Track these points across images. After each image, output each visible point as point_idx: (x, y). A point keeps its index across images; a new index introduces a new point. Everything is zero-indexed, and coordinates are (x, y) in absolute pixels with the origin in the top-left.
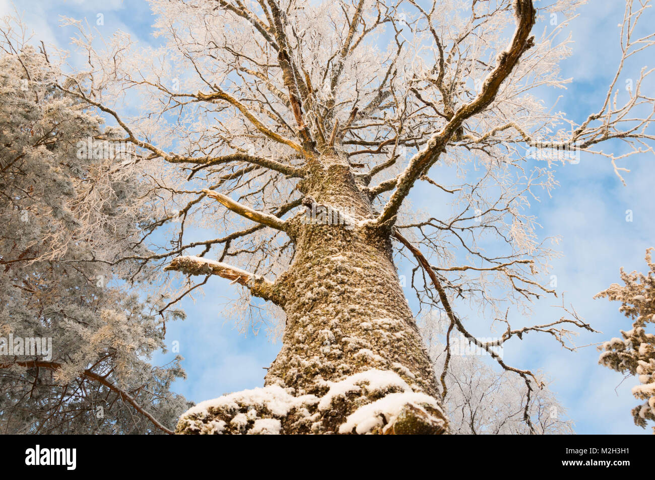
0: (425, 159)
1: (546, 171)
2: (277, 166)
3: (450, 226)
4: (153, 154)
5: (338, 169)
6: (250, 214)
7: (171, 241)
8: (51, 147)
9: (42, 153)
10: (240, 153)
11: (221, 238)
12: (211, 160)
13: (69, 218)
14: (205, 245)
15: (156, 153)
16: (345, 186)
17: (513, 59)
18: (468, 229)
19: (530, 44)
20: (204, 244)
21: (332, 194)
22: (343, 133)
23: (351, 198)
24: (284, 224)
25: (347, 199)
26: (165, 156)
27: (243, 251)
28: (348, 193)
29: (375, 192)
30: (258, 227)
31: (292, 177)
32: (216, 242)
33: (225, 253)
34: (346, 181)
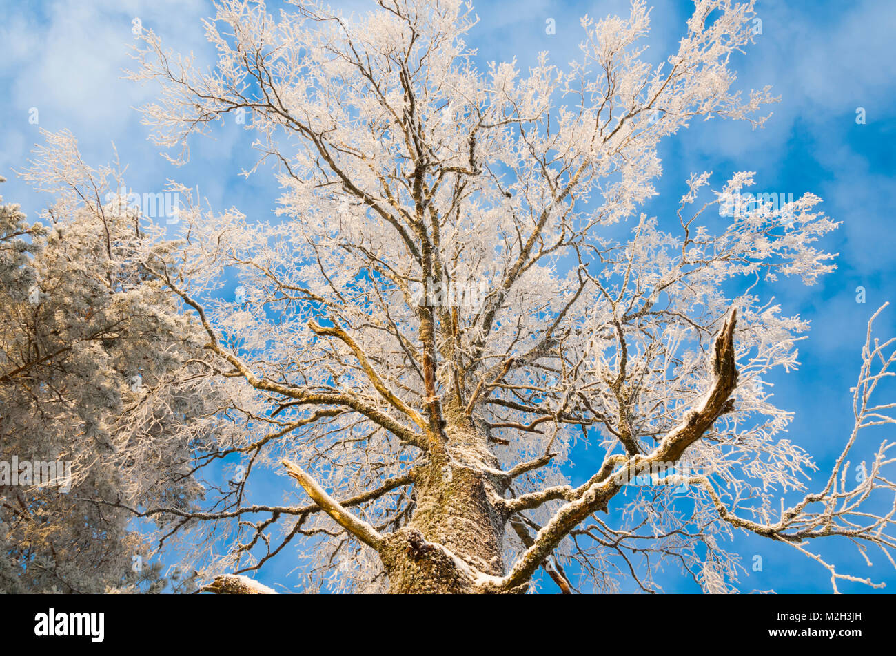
0: (578, 515)
1: (760, 493)
2: (392, 424)
3: (616, 544)
4: (235, 371)
5: (467, 474)
6: (338, 514)
7: (230, 482)
8: (108, 344)
9: (95, 353)
10: (349, 396)
11: (295, 509)
12: (308, 397)
13: (102, 438)
14: (272, 513)
15: (238, 370)
16: (471, 502)
17: (705, 423)
18: (642, 551)
19: (729, 407)
20: (271, 510)
21: (451, 513)
22: (489, 389)
23: (475, 525)
24: (379, 542)
25: (469, 526)
26: (249, 377)
27: (321, 531)
28: (474, 514)
29: (512, 509)
30: (349, 503)
31: (409, 444)
32: (287, 511)
33: (297, 530)
34: (474, 495)
